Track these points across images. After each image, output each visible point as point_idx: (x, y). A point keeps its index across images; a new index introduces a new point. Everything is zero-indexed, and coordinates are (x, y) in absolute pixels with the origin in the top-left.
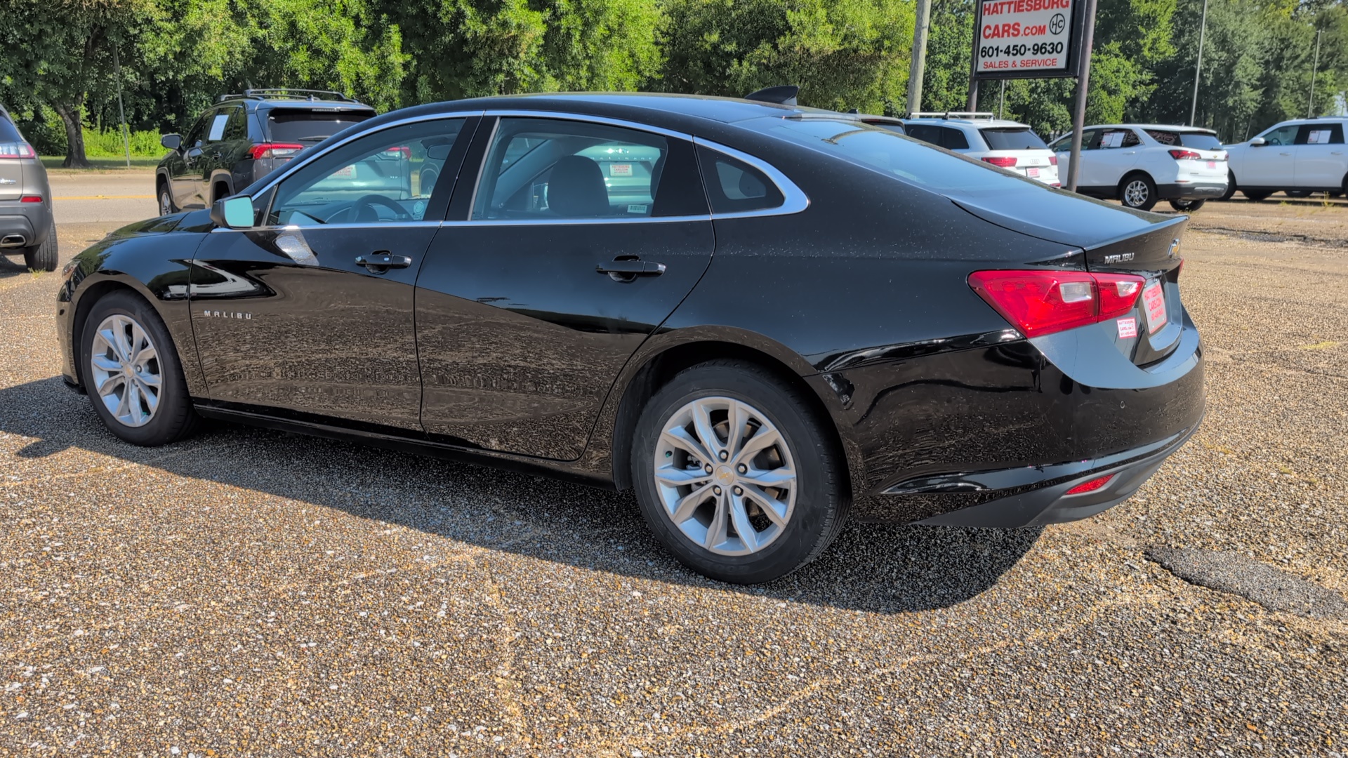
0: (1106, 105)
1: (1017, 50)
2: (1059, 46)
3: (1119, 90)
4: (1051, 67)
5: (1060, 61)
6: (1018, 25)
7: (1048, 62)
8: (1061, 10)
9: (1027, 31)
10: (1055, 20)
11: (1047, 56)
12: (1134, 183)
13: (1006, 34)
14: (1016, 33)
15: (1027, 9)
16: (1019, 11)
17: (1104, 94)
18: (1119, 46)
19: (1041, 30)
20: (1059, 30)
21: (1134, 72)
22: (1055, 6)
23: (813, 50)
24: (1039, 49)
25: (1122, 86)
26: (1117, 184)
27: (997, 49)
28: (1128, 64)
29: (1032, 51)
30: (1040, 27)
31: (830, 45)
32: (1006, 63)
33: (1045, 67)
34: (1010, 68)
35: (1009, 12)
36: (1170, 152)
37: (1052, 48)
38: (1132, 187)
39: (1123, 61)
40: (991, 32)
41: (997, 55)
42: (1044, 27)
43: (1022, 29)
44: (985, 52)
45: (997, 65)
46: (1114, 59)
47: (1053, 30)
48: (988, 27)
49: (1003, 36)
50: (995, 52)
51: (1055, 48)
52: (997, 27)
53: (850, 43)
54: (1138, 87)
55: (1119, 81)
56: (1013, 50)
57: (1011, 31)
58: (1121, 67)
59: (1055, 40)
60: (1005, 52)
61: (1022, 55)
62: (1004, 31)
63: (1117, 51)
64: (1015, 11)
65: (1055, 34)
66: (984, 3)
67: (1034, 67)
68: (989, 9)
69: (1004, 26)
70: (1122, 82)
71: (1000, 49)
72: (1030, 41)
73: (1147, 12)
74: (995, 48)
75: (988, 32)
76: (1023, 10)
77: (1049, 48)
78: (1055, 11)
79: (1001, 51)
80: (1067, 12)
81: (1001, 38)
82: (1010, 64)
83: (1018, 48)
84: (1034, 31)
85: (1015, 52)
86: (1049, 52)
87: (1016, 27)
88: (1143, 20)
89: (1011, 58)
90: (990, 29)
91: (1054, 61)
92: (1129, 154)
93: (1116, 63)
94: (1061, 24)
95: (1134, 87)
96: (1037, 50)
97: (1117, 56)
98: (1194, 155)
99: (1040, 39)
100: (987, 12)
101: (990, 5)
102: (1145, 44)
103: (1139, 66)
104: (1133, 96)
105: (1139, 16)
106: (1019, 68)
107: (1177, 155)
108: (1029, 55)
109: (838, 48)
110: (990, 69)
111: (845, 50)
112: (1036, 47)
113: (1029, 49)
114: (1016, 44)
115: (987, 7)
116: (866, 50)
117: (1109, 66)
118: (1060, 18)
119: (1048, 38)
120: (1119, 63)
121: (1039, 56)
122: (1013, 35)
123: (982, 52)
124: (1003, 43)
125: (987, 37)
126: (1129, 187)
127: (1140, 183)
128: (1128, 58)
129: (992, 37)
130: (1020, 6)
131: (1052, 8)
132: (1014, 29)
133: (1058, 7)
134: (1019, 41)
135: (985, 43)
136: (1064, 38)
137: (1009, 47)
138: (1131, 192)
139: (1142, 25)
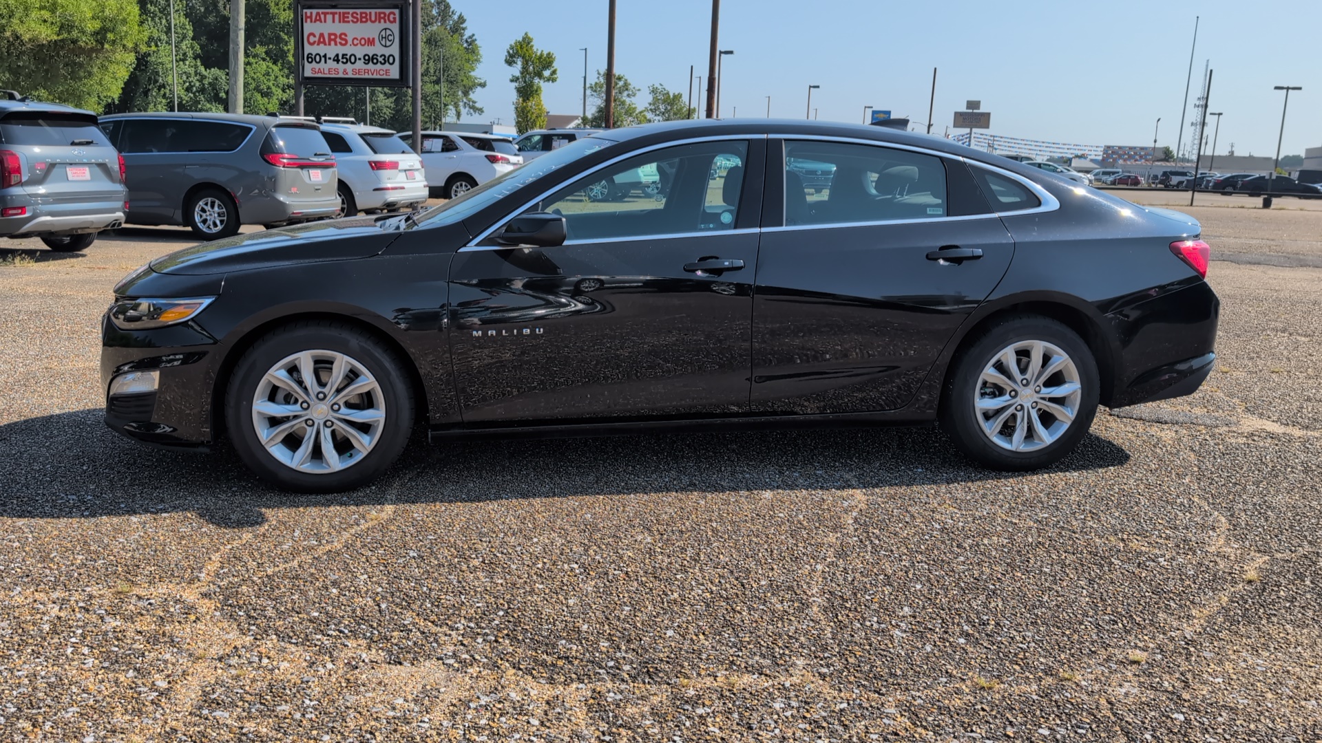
0: (262, 106)
1: (347, 59)
2: (391, 59)
3: (271, 92)
4: (385, 77)
5: (394, 72)
6: (346, 35)
7: (382, 72)
8: (388, 25)
9: (356, 42)
10: (383, 33)
11: (379, 66)
12: (459, 184)
13: (333, 43)
14: (343, 42)
15: (353, 21)
16: (344, 22)
17: (258, 96)
18: (264, 50)
19: (371, 42)
20: (388, 43)
21: (282, 76)
22: (382, 21)
23: (26, 37)
24: (370, 59)
25: (274, 89)
26: (443, 185)
27: (325, 56)
28: (275, 67)
29: (363, 60)
30: (369, 39)
31: (46, 34)
32: (337, 71)
33: (379, 77)
34: (341, 75)
35: (334, 21)
36: (486, 156)
37: (384, 59)
38: (457, 187)
39: (270, 65)
40: (317, 39)
41: (326, 62)
42: (374, 39)
43: (350, 39)
44: (311, 58)
45: (326, 71)
46: (262, 62)
47: (383, 43)
48: (312, 34)
49: (330, 44)
50: (323, 59)
51: (386, 60)
52: (322, 35)
53: (69, 32)
54: (287, 91)
55: (271, 84)
56: (343, 58)
57: (338, 40)
58: (270, 70)
59: (387, 52)
60: (334, 60)
61: (353, 63)
62: (330, 40)
63: (264, 55)
64: (340, 22)
65: (386, 46)
66: (305, 11)
67: (366, 76)
68: (311, 17)
69: (330, 35)
70: (273, 85)
71: (328, 57)
72: (360, 51)
73: (286, 20)
74: (322, 54)
75: (312, 39)
76: (349, 22)
77: (380, 59)
78: (383, 25)
79: (330, 58)
80: (395, 28)
81: (327, 47)
82: (341, 71)
83: (348, 57)
84: (363, 42)
85: (345, 60)
86: (381, 62)
87: (343, 37)
88: (283, 27)
89: (341, 66)
90: (315, 36)
91: (387, 71)
92: (450, 158)
93: (265, 67)
94: (390, 38)
95: (284, 90)
96: (369, 60)
97: (264, 60)
98: (502, 159)
99: (371, 51)
100: (309, 20)
101: (311, 13)
102: (288, 50)
103: (286, 71)
104: (284, 99)
105: (280, 23)
106: (350, 75)
107: (493, 160)
108: (360, 65)
109: (55, 38)
110: (320, 75)
111: (62, 40)
112: (367, 58)
113: (360, 59)
114: (345, 53)
115: (309, 14)
116: (86, 41)
117: (259, 69)
118: (388, 32)
119: (377, 49)
120: (268, 67)
121: (371, 66)
122: (341, 44)
123: (308, 58)
124: (331, 50)
125: (312, 44)
126: (454, 187)
127: (464, 183)
128: (275, 63)
129: (318, 44)
130: (344, 17)
131: (380, 22)
132: (341, 38)
133: (385, 22)
134: (348, 50)
135: (308, 49)
136: (395, 50)
137: (337, 55)
138: (456, 191)
139: (283, 32)
